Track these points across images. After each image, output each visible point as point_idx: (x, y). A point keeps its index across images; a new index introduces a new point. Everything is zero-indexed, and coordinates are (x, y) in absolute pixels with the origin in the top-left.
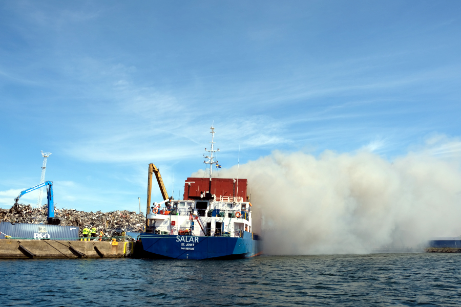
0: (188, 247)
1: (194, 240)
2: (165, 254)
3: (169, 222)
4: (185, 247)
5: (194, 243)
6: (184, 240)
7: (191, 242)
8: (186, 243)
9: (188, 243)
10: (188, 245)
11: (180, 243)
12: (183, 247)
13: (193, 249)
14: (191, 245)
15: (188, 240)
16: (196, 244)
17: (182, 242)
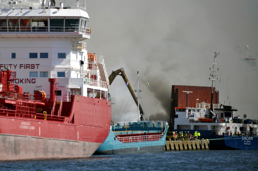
0: (247, 143)
1: (251, 139)
2: (236, 148)
3: (225, 127)
4: (246, 143)
5: (250, 141)
6: (246, 139)
7: (249, 140)
8: (246, 141)
9: (247, 141)
10: (248, 142)
11: (244, 141)
12: (245, 143)
13: (250, 144)
14: (249, 142)
15: (248, 139)
16: (251, 141)
17: (245, 140)
